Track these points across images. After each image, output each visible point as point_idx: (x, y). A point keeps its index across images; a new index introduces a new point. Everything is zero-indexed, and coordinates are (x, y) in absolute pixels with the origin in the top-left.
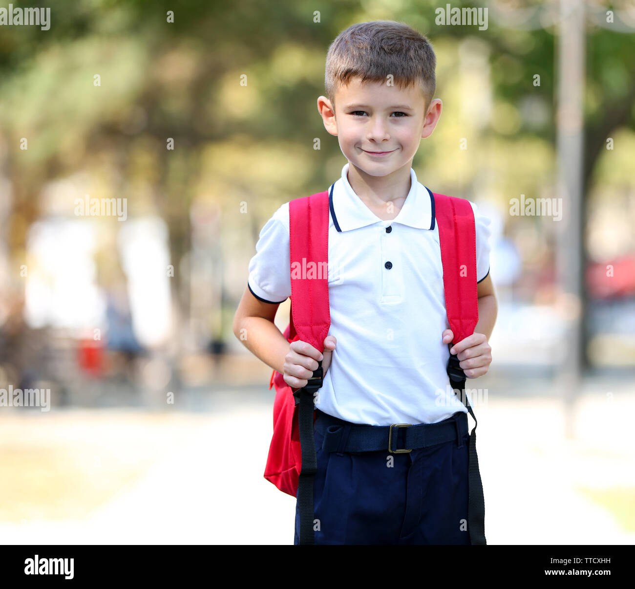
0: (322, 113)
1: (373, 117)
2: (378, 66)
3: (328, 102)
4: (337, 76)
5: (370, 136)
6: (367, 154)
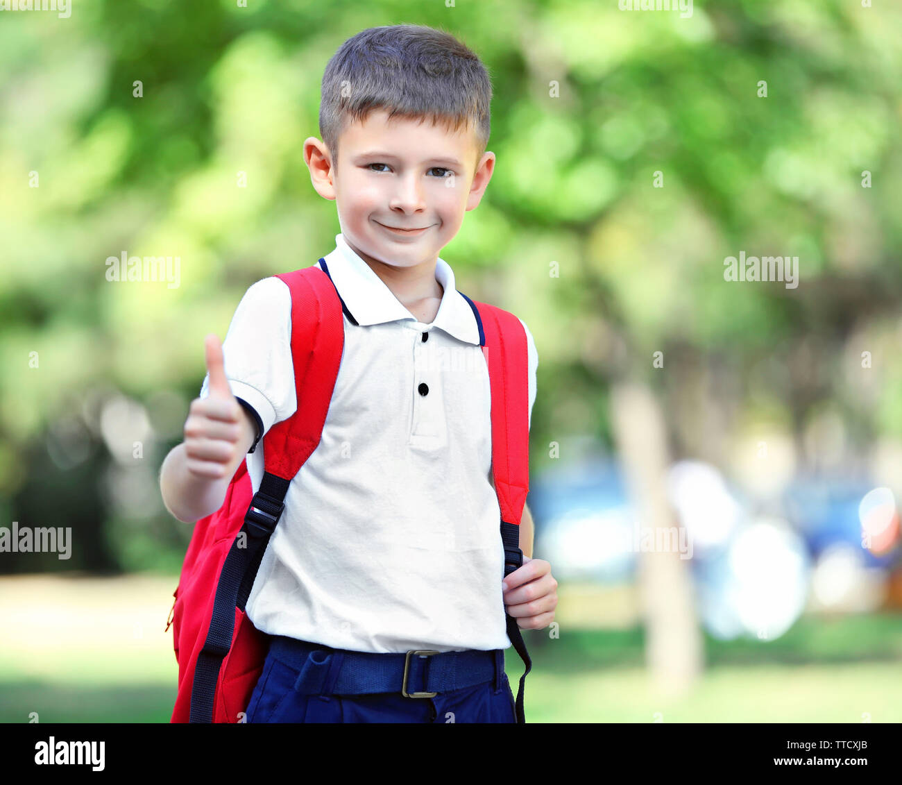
2: (415, 96)
3: (322, 147)
4: (345, 107)
5: (395, 203)
6: (388, 230)
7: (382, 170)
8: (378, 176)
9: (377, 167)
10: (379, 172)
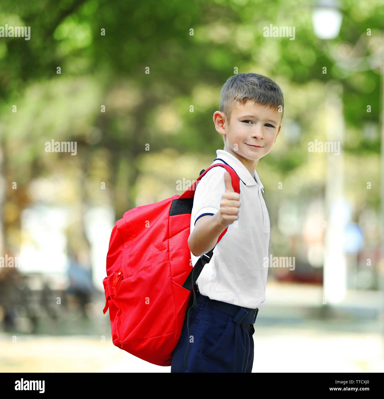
0: (215, 121)
1: (256, 124)
2: (264, 97)
3: (222, 114)
4: (236, 99)
5: (254, 135)
6: (248, 146)
7: (248, 123)
8: (246, 125)
9: (246, 121)
10: (247, 124)
